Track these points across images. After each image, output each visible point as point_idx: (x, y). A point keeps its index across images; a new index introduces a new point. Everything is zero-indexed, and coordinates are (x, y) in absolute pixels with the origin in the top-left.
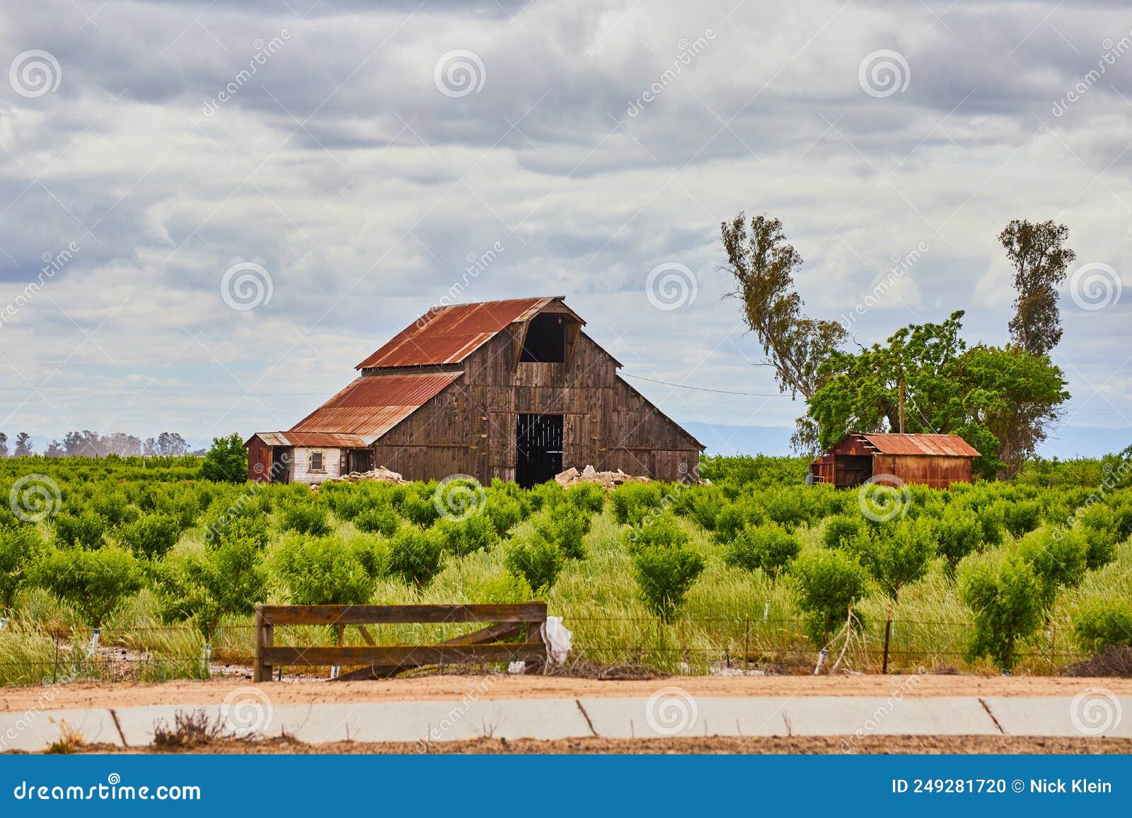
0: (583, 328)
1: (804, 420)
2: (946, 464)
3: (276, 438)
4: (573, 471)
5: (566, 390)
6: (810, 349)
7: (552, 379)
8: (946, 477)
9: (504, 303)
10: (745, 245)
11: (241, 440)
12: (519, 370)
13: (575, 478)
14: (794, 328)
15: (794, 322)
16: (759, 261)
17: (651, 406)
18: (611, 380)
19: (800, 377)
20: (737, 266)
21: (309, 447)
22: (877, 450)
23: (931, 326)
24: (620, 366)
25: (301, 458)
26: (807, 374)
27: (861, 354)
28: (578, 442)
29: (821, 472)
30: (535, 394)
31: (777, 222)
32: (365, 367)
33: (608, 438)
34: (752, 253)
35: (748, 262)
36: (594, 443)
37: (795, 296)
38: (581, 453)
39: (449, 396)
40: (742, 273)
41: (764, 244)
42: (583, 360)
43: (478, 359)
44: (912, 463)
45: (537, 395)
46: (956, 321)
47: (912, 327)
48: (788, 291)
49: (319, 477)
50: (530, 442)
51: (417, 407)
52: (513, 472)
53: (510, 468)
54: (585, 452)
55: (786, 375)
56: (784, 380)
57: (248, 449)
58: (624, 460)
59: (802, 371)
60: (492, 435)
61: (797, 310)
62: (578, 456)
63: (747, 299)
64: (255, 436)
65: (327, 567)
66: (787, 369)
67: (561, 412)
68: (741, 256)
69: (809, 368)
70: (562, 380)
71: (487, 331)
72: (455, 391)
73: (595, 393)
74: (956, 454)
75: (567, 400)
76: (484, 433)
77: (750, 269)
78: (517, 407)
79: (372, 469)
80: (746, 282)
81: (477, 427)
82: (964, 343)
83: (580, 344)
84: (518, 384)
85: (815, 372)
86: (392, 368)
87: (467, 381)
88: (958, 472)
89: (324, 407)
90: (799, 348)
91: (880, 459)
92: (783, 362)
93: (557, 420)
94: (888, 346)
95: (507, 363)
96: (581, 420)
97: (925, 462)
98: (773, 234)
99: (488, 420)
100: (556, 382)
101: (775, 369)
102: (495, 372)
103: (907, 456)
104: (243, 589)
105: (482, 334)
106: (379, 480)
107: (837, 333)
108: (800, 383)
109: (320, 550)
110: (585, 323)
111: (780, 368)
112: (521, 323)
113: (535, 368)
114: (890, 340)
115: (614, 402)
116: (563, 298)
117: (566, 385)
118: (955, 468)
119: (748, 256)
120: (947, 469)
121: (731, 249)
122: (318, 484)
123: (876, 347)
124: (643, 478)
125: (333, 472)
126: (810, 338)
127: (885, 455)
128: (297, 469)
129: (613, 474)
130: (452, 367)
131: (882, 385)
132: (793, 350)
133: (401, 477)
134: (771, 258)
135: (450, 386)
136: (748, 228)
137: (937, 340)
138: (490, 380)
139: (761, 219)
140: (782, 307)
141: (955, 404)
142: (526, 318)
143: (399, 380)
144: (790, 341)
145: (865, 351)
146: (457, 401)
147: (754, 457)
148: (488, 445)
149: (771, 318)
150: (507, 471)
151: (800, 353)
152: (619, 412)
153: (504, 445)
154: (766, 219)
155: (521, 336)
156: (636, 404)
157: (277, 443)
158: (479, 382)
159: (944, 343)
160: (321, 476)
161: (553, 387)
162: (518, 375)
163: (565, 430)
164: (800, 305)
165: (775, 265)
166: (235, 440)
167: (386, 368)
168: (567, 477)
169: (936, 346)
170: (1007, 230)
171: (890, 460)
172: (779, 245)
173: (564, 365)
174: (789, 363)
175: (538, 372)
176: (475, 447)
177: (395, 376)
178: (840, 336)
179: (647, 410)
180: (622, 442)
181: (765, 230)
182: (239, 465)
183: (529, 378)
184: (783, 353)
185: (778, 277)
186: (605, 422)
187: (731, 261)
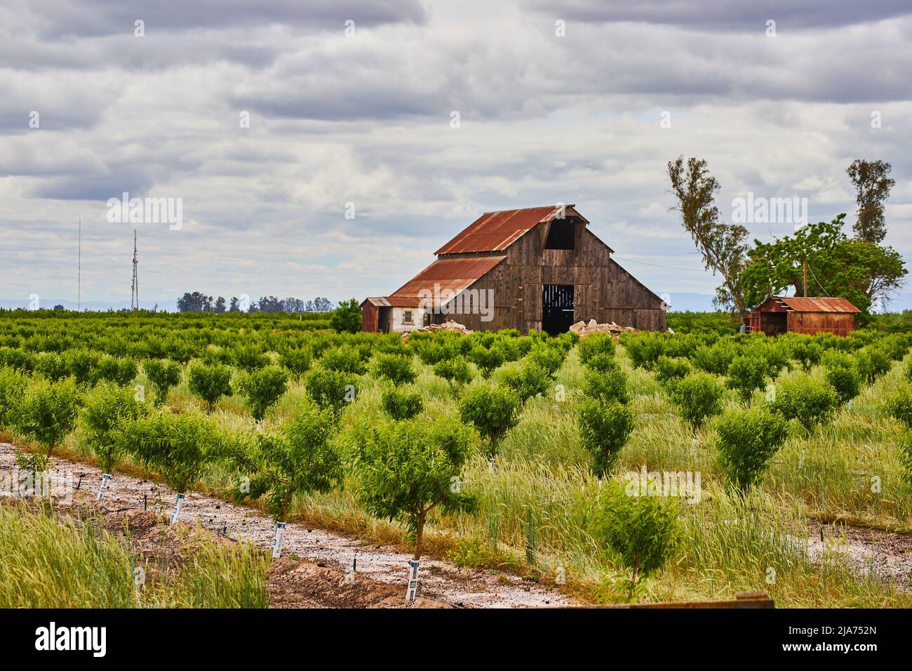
0: (587, 226)
1: (721, 288)
2: (837, 318)
3: (380, 301)
4: (582, 323)
5: (576, 268)
6: (724, 243)
7: (567, 260)
8: (837, 327)
9: (533, 209)
10: (683, 176)
11: (357, 303)
12: (544, 255)
13: (583, 328)
14: (715, 230)
15: (715, 226)
16: (692, 187)
17: (634, 280)
18: (606, 262)
19: (718, 261)
20: (678, 189)
21: (403, 307)
22: (790, 309)
23: (824, 224)
24: (613, 252)
25: (398, 314)
26: (723, 259)
27: (775, 244)
28: (584, 303)
29: (751, 324)
30: (555, 271)
31: (704, 162)
32: (440, 253)
33: (604, 300)
34: (687, 182)
35: (685, 187)
36: (595, 304)
37: (715, 209)
38: (586, 311)
39: (497, 273)
40: (681, 194)
41: (695, 176)
42: (587, 248)
43: (516, 248)
44: (814, 318)
45: (556, 272)
46: (841, 220)
47: (810, 225)
48: (709, 207)
49: (409, 328)
50: (551, 304)
51: (475, 280)
52: (540, 324)
53: (538, 321)
54: (589, 310)
55: (710, 261)
56: (708, 263)
57: (362, 309)
58: (615, 315)
59: (720, 257)
60: (526, 298)
61: (717, 218)
62: (584, 313)
63: (684, 211)
64: (367, 300)
65: (404, 456)
66: (710, 256)
67: (572, 283)
68: (681, 183)
69: (724, 256)
70: (573, 262)
71: (522, 228)
72: (501, 269)
73: (596, 270)
74: (844, 311)
75: (576, 275)
76: (520, 298)
77: (686, 191)
78: (543, 280)
79: (445, 322)
80: (684, 200)
81: (515, 294)
82: (845, 236)
83: (585, 237)
84: (544, 264)
85: (728, 258)
86: (458, 253)
87: (509, 262)
88: (846, 323)
89: (413, 280)
90: (718, 242)
91: (793, 315)
92: (707, 251)
93: (569, 289)
94: (795, 238)
95: (536, 250)
96: (586, 289)
97: (823, 317)
98: (701, 170)
99: (523, 289)
100: (569, 263)
101: (703, 256)
102: (528, 256)
103: (810, 312)
104: (317, 464)
105: (519, 230)
106: (450, 330)
107: (742, 233)
108: (718, 265)
109: (395, 435)
110: (588, 223)
111: (705, 255)
112: (546, 223)
113: (555, 254)
114: (796, 234)
115: (609, 277)
116: (574, 206)
117: (576, 265)
118: (843, 321)
119: (685, 183)
120: (838, 322)
121: (674, 179)
122: (409, 333)
123: (786, 238)
124: (630, 328)
125: (419, 324)
126: (724, 236)
127: (796, 312)
128: (395, 322)
129: (610, 325)
130: (498, 253)
131: (790, 264)
132: (713, 243)
133: (464, 327)
134: (700, 185)
135: (497, 266)
136: (685, 166)
137: (828, 234)
138: (524, 261)
139: (694, 159)
140: (707, 215)
141: (841, 277)
142: (549, 219)
143: (463, 262)
144: (712, 238)
145: (778, 241)
146: (502, 276)
147: (684, 312)
148: (523, 305)
149: (700, 223)
150: (536, 323)
151: (719, 246)
152: (612, 283)
153: (534, 306)
154: (697, 160)
155: (545, 232)
156: (624, 278)
157: (382, 305)
158: (517, 262)
159: (832, 236)
160: (411, 326)
161: (568, 266)
162: (544, 258)
163: (575, 295)
164: (719, 215)
165: (702, 189)
166: (353, 303)
167: (454, 254)
168: (578, 328)
169: (826, 238)
170: (851, 166)
171: (799, 315)
172: (705, 176)
173: (574, 251)
174: (711, 252)
175: (557, 256)
176: (514, 307)
177: (460, 260)
178: (744, 235)
179: (631, 282)
180: (615, 304)
181: (696, 167)
182: (356, 320)
183: (551, 261)
184: (707, 246)
185: (704, 196)
186: (602, 289)
187: (674, 186)
